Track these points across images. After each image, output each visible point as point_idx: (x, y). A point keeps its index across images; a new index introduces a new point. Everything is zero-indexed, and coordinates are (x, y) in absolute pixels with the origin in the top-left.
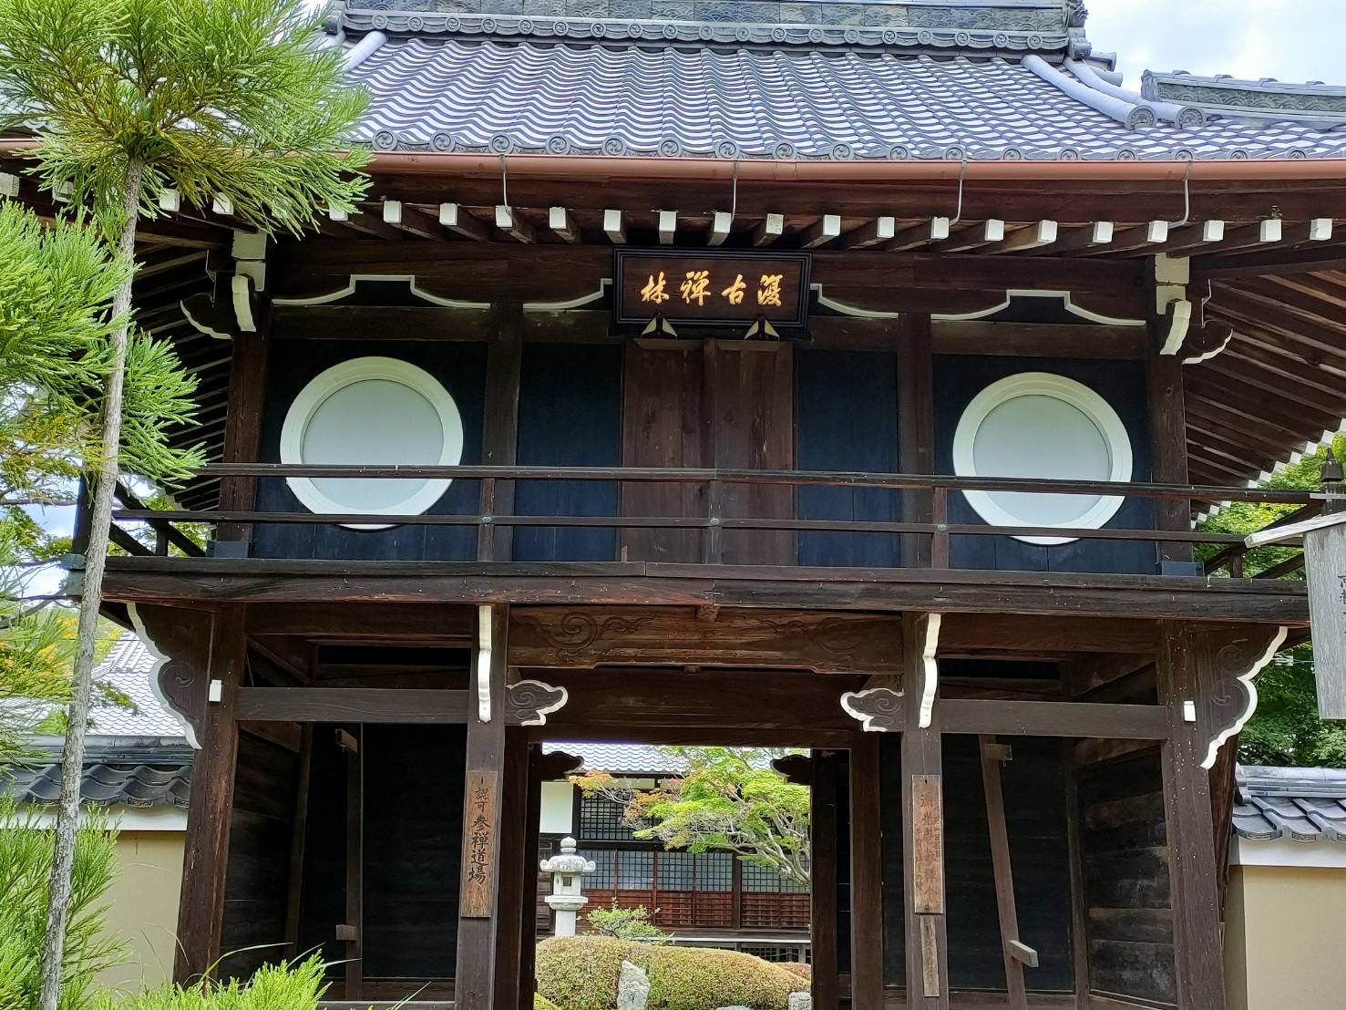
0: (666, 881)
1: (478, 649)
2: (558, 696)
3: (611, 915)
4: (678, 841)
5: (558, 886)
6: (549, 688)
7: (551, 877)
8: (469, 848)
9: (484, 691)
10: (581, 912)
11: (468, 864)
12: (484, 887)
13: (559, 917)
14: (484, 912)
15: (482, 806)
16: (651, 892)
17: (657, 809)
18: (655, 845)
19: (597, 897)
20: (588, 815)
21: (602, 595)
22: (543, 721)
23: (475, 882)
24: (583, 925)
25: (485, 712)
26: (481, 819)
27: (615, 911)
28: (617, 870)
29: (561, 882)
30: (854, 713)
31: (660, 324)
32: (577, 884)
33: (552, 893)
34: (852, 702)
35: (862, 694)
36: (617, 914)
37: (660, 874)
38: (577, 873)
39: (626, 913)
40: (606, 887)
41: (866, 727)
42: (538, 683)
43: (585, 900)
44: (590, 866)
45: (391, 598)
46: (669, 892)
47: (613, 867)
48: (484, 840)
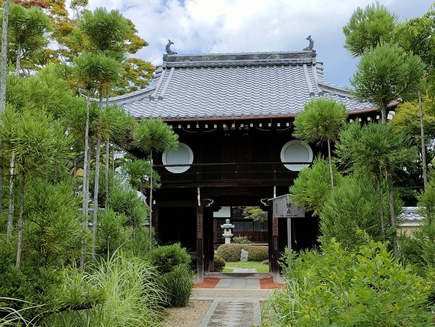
0: (256, 229)
1: (198, 194)
2: (212, 201)
3: (238, 238)
4: (257, 219)
5: (225, 231)
6: (210, 200)
7: (223, 229)
8: (198, 228)
9: (199, 201)
10: (232, 238)
11: (198, 230)
12: (201, 234)
13: (226, 239)
14: (201, 238)
15: (200, 220)
16: (252, 232)
17: (250, 212)
18: (251, 220)
19: (235, 233)
20: (235, 212)
21: (218, 185)
22: (209, 206)
23: (199, 233)
24: (232, 241)
25: (199, 204)
26: (200, 222)
27: (240, 237)
28: (243, 227)
29: (226, 230)
30: (263, 203)
31: (227, 134)
32: (230, 231)
33: (224, 233)
34: (262, 201)
35: (264, 199)
36: (240, 238)
37: (254, 227)
38: (230, 228)
39: (242, 238)
40: (240, 231)
41: (265, 205)
42: (208, 199)
43: (233, 235)
44: (233, 226)
45: (183, 187)
46: (257, 232)
47: (242, 226)
48: (200, 226)
